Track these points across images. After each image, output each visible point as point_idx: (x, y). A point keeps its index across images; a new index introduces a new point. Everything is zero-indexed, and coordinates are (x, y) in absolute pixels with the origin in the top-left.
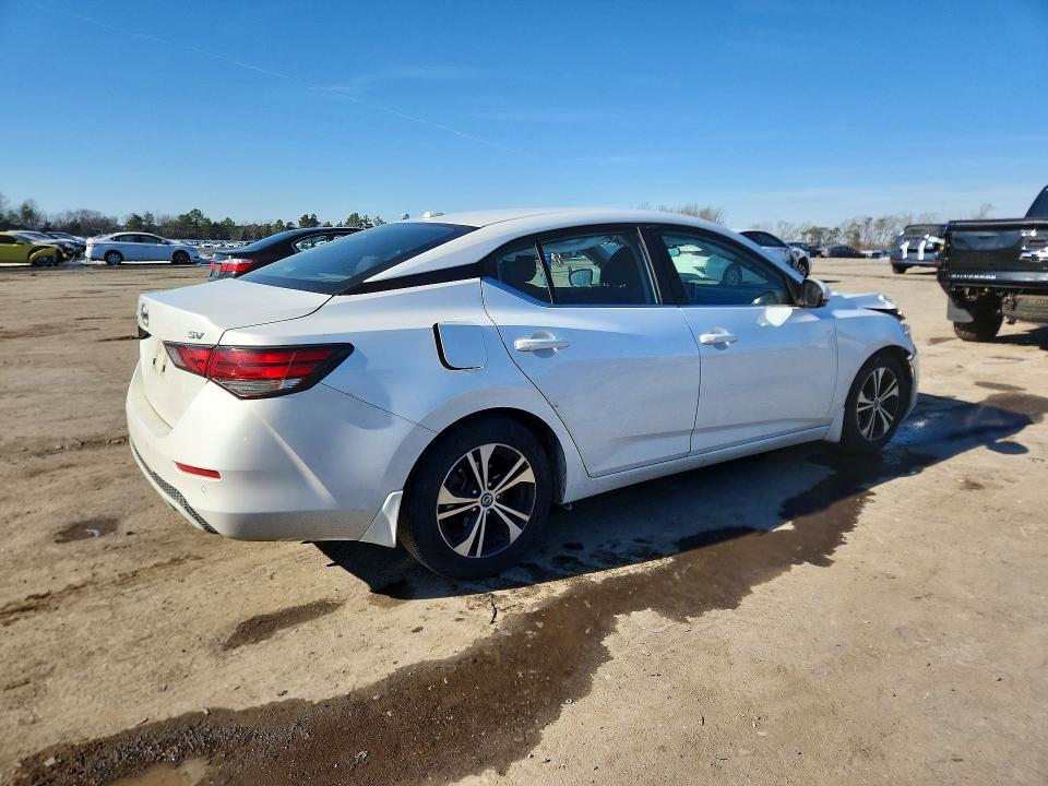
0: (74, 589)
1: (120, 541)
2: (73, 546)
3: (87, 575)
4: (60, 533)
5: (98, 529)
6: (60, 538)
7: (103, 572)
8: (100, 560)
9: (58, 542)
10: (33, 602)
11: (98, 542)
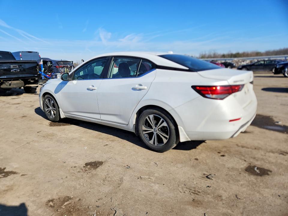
0: (273, 152)
1: (252, 160)
2: (266, 166)
3: (267, 154)
4: (268, 174)
5: (254, 170)
6: (269, 173)
7: (263, 153)
8: (261, 157)
9: (271, 171)
10: (285, 154)
11: (258, 164)
